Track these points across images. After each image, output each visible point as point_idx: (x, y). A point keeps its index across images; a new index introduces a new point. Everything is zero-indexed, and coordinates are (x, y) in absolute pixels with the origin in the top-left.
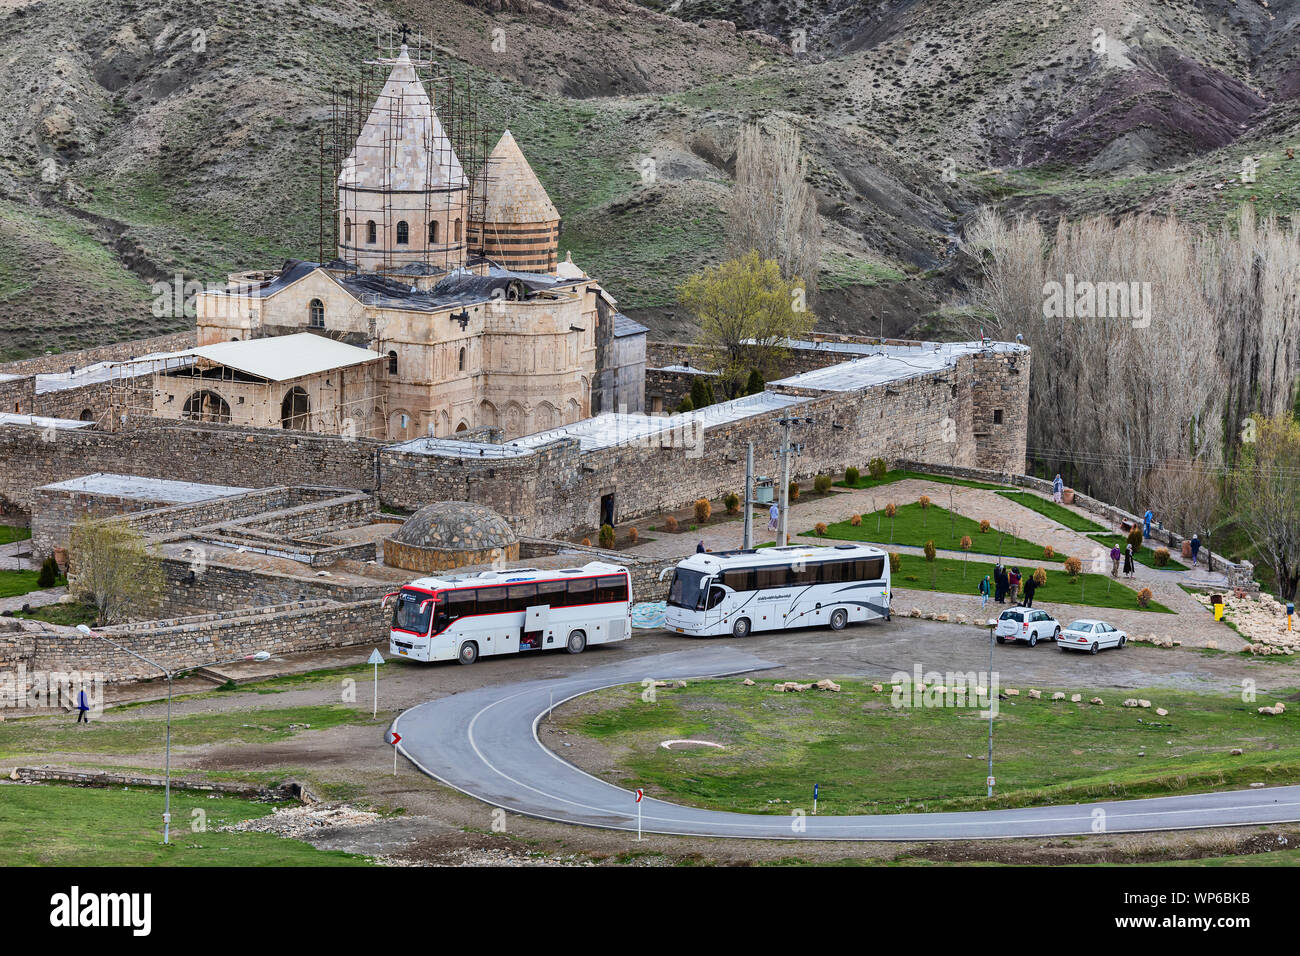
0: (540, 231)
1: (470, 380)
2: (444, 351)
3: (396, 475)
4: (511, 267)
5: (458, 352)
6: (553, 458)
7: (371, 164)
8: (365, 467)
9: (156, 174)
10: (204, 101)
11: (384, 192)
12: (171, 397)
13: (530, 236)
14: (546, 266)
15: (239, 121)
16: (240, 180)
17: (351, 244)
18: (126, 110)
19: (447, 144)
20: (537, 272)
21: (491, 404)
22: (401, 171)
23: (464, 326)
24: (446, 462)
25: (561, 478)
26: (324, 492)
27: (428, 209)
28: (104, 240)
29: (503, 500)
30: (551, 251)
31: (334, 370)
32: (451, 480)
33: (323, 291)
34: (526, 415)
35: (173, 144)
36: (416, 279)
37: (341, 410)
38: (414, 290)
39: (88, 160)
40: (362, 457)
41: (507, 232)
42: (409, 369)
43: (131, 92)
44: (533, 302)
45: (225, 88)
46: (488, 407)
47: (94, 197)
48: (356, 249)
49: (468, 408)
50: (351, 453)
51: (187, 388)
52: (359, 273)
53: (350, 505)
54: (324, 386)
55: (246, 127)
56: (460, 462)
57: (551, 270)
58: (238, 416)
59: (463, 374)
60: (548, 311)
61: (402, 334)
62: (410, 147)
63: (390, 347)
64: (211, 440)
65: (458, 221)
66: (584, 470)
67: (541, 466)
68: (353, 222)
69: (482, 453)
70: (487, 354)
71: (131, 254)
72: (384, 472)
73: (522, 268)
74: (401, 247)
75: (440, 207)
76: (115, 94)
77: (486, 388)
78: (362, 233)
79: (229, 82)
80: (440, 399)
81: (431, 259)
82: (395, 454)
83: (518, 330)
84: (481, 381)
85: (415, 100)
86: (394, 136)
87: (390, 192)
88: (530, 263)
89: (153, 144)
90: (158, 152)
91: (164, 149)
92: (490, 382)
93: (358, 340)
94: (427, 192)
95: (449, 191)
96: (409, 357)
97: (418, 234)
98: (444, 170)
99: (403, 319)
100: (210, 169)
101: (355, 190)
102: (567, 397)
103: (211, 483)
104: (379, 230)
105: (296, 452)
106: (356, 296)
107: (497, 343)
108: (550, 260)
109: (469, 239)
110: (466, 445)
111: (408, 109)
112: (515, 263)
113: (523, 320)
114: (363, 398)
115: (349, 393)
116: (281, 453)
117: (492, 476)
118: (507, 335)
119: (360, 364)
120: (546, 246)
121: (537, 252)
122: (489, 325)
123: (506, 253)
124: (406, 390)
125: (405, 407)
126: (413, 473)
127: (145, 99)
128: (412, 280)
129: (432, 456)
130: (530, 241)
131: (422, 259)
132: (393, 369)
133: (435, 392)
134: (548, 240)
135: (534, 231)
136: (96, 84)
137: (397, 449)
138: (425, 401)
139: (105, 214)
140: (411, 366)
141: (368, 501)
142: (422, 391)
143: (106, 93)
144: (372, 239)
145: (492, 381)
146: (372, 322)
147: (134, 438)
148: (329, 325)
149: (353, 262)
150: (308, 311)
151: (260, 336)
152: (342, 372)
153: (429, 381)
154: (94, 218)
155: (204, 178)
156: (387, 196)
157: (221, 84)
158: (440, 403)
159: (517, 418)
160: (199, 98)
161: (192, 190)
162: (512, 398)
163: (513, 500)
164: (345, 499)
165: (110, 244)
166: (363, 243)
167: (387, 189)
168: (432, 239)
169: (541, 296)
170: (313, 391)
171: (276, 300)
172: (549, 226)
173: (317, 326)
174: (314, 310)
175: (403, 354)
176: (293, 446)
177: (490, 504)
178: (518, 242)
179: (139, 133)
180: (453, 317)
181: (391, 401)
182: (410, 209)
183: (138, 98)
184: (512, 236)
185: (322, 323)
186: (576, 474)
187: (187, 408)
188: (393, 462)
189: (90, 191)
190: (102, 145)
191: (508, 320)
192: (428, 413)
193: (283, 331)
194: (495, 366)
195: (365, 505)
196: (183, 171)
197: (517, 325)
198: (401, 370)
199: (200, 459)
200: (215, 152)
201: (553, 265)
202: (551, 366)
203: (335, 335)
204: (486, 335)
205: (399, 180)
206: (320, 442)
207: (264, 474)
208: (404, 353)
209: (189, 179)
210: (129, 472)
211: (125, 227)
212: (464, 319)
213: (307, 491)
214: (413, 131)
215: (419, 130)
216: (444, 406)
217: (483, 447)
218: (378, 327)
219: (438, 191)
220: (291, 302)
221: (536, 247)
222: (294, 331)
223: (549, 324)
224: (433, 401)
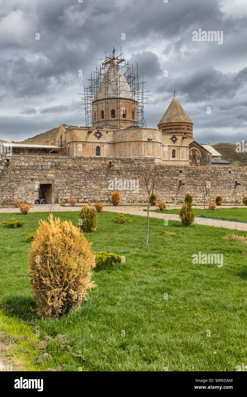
0: (180, 125)
2: (84, 145)
5: (95, 147)
13: (176, 127)
23: (99, 138)
33: (62, 131)
41: (168, 126)
60: (135, 132)
61: (70, 139)
63: (68, 146)
70: (114, 150)
74: (102, 120)
75: (115, 104)
81: (112, 123)
83: (123, 140)
95: (118, 98)
99: (70, 134)
118: (120, 142)
121: (179, 133)
122: (116, 139)
130: (176, 129)
134: (184, 129)
135: (177, 125)
140: (71, 152)
144: (95, 118)
178: (171, 129)
180: (90, 132)
182: (103, 106)
184: (169, 127)
191: (121, 136)
197: (123, 138)
204: (113, 144)
212: (98, 134)
218: (66, 139)
219: (114, 98)
221: (178, 131)
223: (136, 137)
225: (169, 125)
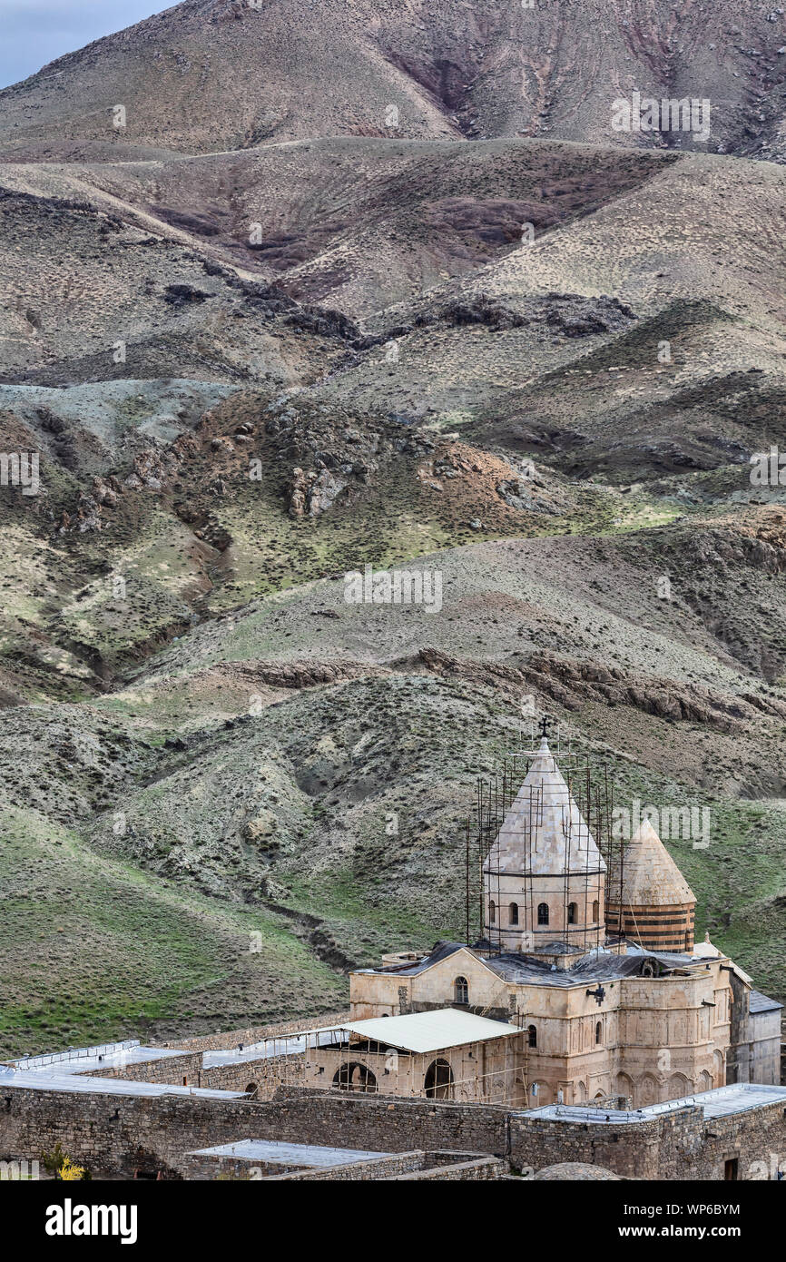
0: (677, 913)
1: (606, 1052)
2: (581, 1025)
3: (525, 1140)
4: (649, 947)
5: (595, 1026)
6: (677, 1124)
7: (513, 850)
8: (499, 1133)
9: (350, 872)
10: (397, 804)
11: (525, 876)
12: (322, 1069)
13: (667, 918)
14: (683, 946)
15: (428, 821)
16: (428, 877)
17: (496, 925)
18: (324, 813)
19: (584, 830)
20: (675, 951)
21: (627, 1076)
22: (541, 856)
23: (600, 1002)
24: (572, 1128)
25: (685, 1143)
26: (457, 1156)
27: (567, 891)
28: (299, 934)
29: (626, 1164)
30: (688, 932)
31: (475, 1043)
32: (577, 1144)
33: (468, 969)
34: (660, 1087)
35: (367, 844)
36: (556, 958)
37: (484, 1081)
38: (554, 968)
39: (288, 860)
40: (496, 1124)
41: (646, 914)
42: (547, 1043)
43: (330, 797)
44: (666, 978)
45: (416, 792)
46: (624, 1078)
47: (292, 894)
48: (500, 930)
49: (604, 1079)
50: (485, 1119)
51: (337, 1060)
52: (502, 952)
53: (481, 1168)
54: (466, 1058)
55: (436, 828)
56: (585, 1127)
57: (688, 949)
58: (383, 1087)
59: (599, 1047)
60: (680, 987)
61: (541, 1009)
62: (550, 834)
63: (530, 1021)
64: (354, 1108)
65: (596, 903)
66: (707, 1135)
67: (664, 1132)
68: (497, 904)
69: (608, 1119)
70: (622, 1028)
71: (323, 946)
72: (514, 1137)
73: (660, 948)
74: (542, 928)
75: (579, 890)
76: (315, 799)
77: (622, 1061)
78: (505, 914)
79: (420, 786)
80: (577, 1070)
81: (570, 939)
82: (524, 1120)
83: (652, 1005)
84: (617, 1053)
85: (554, 789)
86: (534, 823)
87: (531, 876)
88: (668, 943)
89: (348, 844)
90: (353, 852)
91: (358, 849)
92: (625, 1055)
93: (499, 1015)
94: (565, 875)
95: (587, 874)
96: (546, 1030)
97: (557, 916)
98: (582, 855)
99: (541, 995)
100: (400, 867)
101: (498, 874)
102: (699, 1069)
103: (355, 1149)
104: (521, 911)
105: (434, 1119)
106: (498, 974)
107: (632, 1017)
108: (687, 941)
109: (607, 921)
110: (593, 1111)
111: (549, 798)
112: (654, 943)
113: (656, 996)
114: (504, 1071)
115: (491, 1065)
116: (420, 1120)
117: (616, 1141)
118: (641, 1010)
119: (501, 1037)
120: (683, 927)
121: (675, 933)
122: (624, 1001)
123: (642, 934)
124: (545, 1063)
125: (544, 1078)
126: (542, 1138)
127: (342, 803)
128: (553, 959)
129: (559, 1122)
130: (667, 923)
131: (562, 939)
132: (533, 1043)
133: (571, 1064)
134: (685, 921)
135: (670, 913)
136: (297, 790)
137: (526, 1115)
138: (563, 1072)
139: (302, 910)
140: (549, 1039)
141: (498, 1165)
142: (559, 1063)
143: (307, 797)
144: (515, 920)
145: (628, 1054)
146: (513, 998)
147: (284, 1107)
148: (472, 1002)
149: (497, 943)
150: (453, 988)
151: (409, 1012)
152: (483, 1044)
153: (566, 1053)
154: (290, 913)
155: (395, 876)
156: (528, 880)
157: (412, 789)
158: (577, 1074)
159: (652, 1089)
160: (392, 801)
161: (383, 886)
162: (647, 1070)
163: (636, 1163)
164: (476, 1163)
165: (305, 937)
166: (506, 924)
167: (528, 873)
168: (572, 920)
169: (675, 973)
170: (455, 1063)
171: (424, 978)
172: (685, 909)
173: (461, 1004)
174: (460, 988)
175: (541, 1028)
176: (432, 1114)
177: (614, 1167)
178: (656, 923)
179: (336, 833)
180: (589, 993)
181: (532, 1072)
182: (548, 892)
183: (335, 803)
184: (649, 918)
185: (466, 1000)
186: (699, 1139)
187: (336, 1079)
188: (523, 1128)
189: (289, 888)
190: (301, 846)
191: (643, 996)
192: (565, 1084)
193: (429, 1007)
194: (630, 1040)
195: (495, 1169)
196: (376, 869)
197: (651, 1000)
198: (540, 1043)
199: (344, 1126)
200: (405, 851)
201: (691, 945)
202: (683, 1039)
203: (478, 1011)
204: (621, 1010)
205: (538, 863)
206: (457, 1109)
207: (405, 1140)
208: (543, 1026)
209: (381, 876)
210: (279, 1138)
211: (319, 922)
212: (599, 994)
213: (443, 1155)
214: (552, 818)
215: (558, 818)
216: (582, 1078)
217: (609, 1114)
218: (518, 1003)
219: (577, 875)
220: (436, 980)
221: (673, 928)
222: (441, 1007)
223: (682, 1000)
224: (569, 1072)
225: (648, 910)
